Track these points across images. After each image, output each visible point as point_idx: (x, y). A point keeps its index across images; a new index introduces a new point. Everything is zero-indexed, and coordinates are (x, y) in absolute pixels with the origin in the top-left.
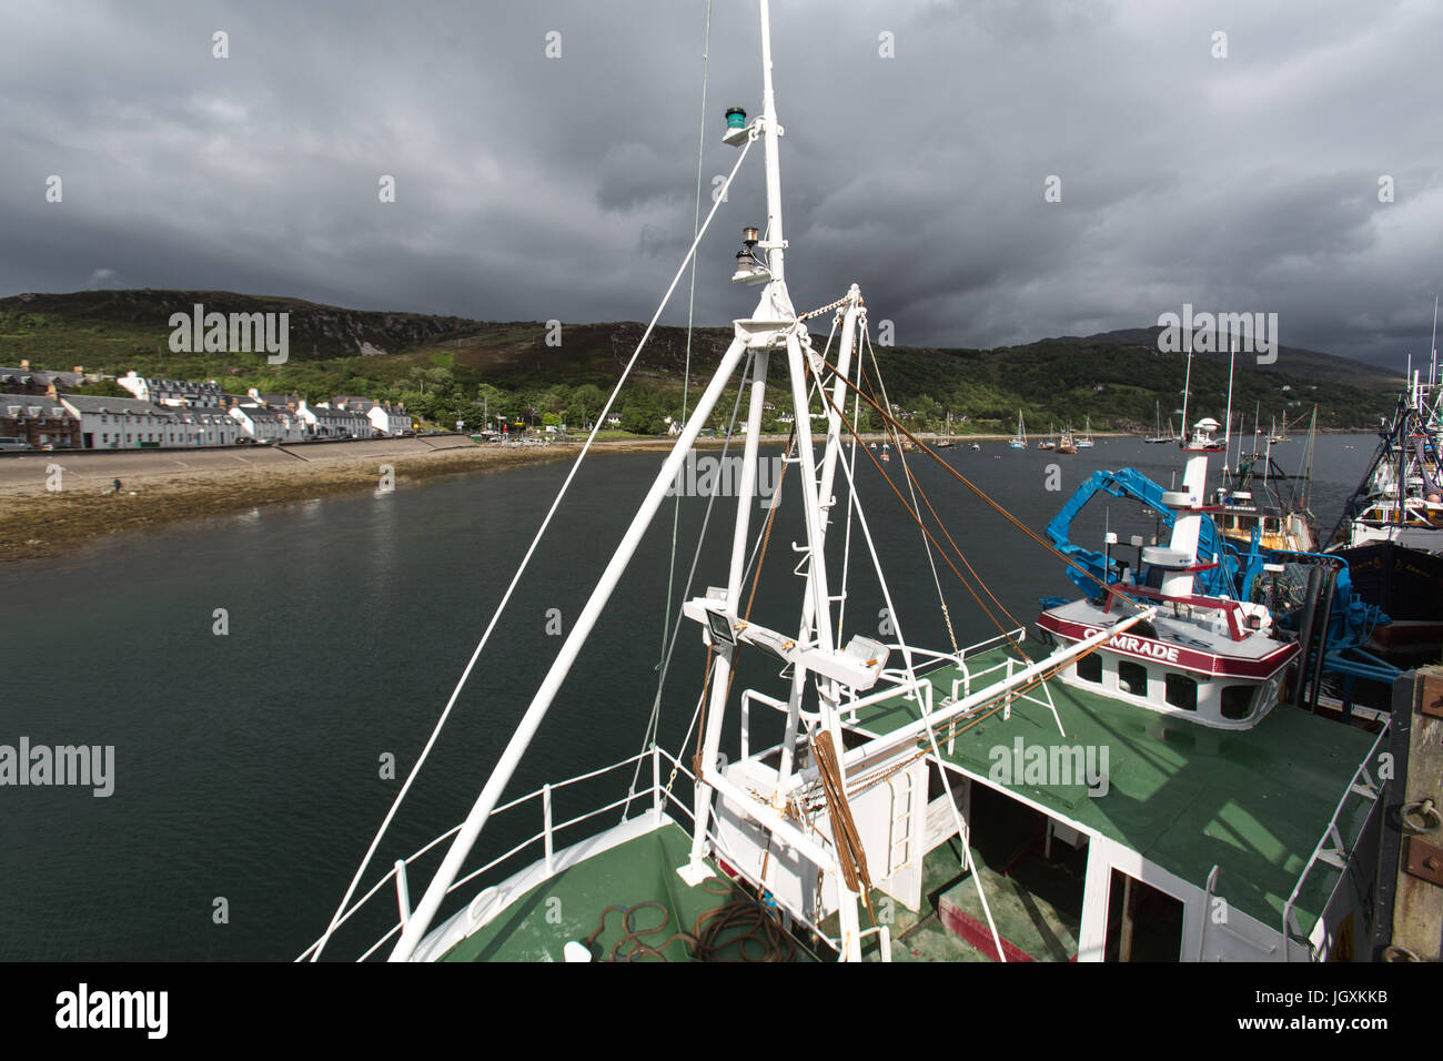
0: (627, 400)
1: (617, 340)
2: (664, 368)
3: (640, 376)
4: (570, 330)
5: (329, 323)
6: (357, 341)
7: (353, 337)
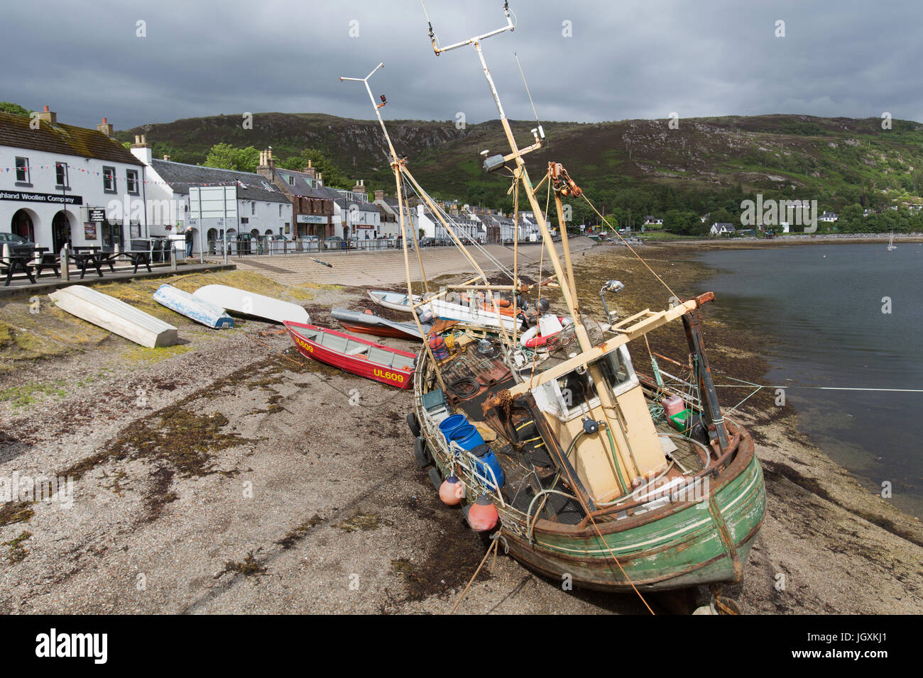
0: (656, 202)
1: (628, 140)
2: (680, 167)
3: (659, 177)
4: (578, 131)
5: (360, 136)
6: (383, 151)
7: (381, 148)
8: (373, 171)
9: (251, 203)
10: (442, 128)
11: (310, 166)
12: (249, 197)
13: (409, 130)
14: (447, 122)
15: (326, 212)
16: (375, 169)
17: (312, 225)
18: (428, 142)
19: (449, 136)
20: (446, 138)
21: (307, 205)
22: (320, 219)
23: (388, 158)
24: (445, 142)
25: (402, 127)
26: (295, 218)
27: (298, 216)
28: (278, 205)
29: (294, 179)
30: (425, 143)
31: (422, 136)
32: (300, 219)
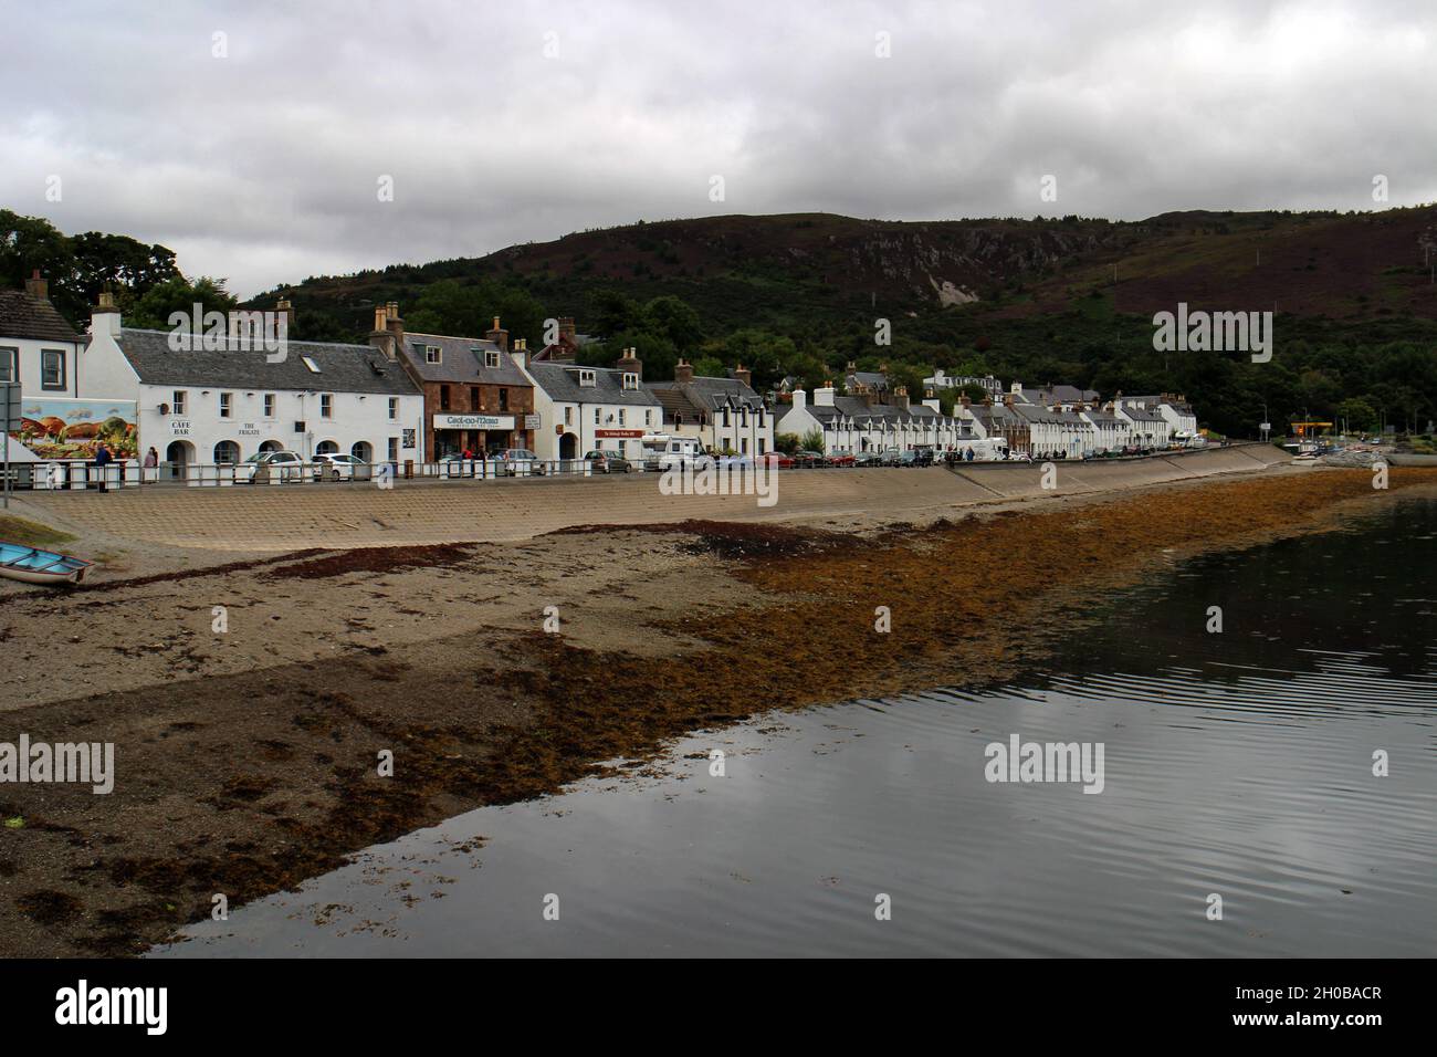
5: (889, 253)
6: (932, 280)
7: (926, 275)
8: (910, 317)
9: (319, 396)
10: (1052, 232)
11: (497, 327)
12: (315, 386)
13: (986, 238)
14: (1065, 218)
15: (511, 409)
16: (913, 314)
17: (477, 432)
18: (1021, 260)
19: (1064, 247)
20: (1058, 252)
21: (463, 398)
22: (496, 422)
23: (941, 293)
24: (1055, 259)
25: (973, 234)
26: (428, 420)
27: (435, 416)
28: (385, 399)
29: (441, 351)
30: (1016, 262)
31: (1011, 250)
32: (441, 422)
